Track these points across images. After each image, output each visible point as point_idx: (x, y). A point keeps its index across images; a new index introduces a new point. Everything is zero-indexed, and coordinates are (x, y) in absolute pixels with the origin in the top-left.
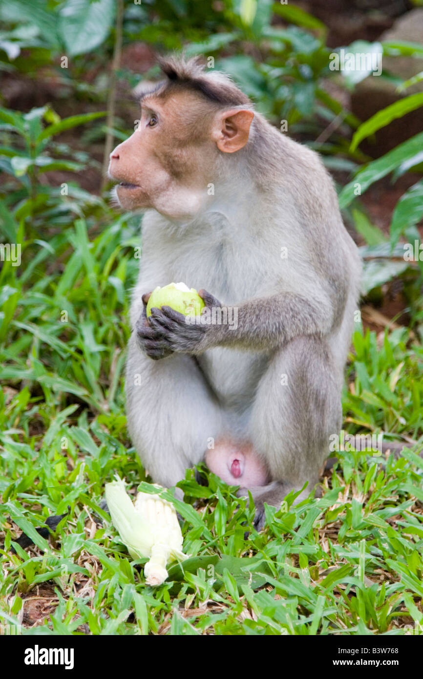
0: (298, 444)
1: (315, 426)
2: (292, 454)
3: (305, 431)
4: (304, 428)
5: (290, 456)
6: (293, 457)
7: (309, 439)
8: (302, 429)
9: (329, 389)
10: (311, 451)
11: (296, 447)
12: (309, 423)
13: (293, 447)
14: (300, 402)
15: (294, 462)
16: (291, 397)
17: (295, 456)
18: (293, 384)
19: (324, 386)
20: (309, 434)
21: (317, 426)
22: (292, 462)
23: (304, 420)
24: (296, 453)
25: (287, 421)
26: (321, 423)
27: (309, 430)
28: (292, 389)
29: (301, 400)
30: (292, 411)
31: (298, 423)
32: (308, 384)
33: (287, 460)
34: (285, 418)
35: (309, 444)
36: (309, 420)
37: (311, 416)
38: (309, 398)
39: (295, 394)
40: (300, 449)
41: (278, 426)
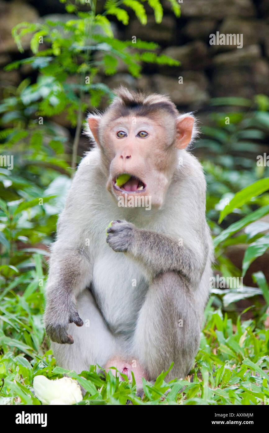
0: (167, 351)
1: (179, 338)
2: (163, 359)
3: (171, 342)
4: (170, 339)
5: (161, 359)
6: (164, 361)
7: (175, 348)
8: (169, 340)
9: (189, 313)
10: (177, 357)
11: (165, 353)
12: (175, 335)
13: (163, 353)
14: (168, 321)
15: (165, 364)
16: (161, 317)
17: (165, 359)
18: (163, 308)
19: (185, 311)
20: (175, 344)
21: (180, 338)
22: (163, 364)
23: (171, 334)
24: (166, 357)
25: (158, 334)
26: (183, 337)
27: (175, 341)
28: (162, 311)
29: (169, 319)
30: (162, 327)
31: (166, 335)
32: (174, 308)
33: (159, 363)
34: (157, 332)
35: (175, 352)
36: (174, 334)
37: (176, 331)
38: (175, 318)
39: (164, 314)
40: (168, 355)
41: (153, 338)
